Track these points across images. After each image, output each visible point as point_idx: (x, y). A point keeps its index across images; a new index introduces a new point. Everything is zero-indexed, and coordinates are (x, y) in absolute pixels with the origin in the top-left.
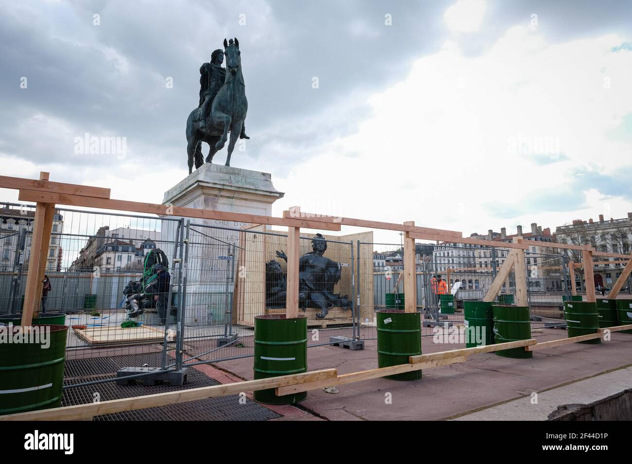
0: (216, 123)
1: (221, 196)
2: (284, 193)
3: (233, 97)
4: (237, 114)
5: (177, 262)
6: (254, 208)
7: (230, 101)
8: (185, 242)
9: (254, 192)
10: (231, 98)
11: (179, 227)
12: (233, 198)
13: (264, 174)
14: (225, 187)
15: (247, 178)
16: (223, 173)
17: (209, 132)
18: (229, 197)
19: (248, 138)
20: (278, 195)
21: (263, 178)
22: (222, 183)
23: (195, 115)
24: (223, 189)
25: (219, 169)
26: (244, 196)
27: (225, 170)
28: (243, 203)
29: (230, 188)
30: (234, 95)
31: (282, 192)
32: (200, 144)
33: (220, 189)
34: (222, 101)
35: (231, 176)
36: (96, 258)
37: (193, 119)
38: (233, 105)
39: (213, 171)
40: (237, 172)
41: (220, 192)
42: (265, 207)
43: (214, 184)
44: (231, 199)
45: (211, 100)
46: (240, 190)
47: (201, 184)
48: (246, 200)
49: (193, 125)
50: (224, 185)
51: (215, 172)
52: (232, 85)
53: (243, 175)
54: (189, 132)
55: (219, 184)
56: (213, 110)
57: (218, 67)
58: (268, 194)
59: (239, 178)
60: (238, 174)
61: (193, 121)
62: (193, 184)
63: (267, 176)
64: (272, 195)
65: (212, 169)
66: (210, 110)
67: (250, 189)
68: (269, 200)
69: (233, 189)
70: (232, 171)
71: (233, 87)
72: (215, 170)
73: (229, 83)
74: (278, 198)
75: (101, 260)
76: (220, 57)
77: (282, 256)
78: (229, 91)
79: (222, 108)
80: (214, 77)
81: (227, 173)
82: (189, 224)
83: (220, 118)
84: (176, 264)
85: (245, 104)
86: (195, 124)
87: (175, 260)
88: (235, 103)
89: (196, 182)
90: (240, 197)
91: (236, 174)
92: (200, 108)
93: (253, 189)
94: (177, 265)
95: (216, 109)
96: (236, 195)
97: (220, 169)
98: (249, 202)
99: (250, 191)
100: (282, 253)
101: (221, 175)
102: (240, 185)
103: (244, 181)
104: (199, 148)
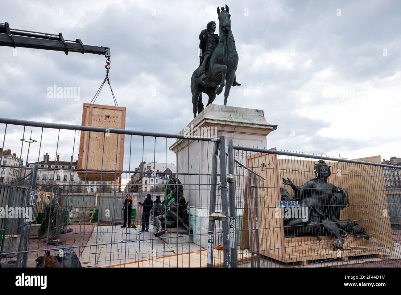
0: (214, 74)
1: (224, 131)
2: (277, 126)
3: (227, 52)
4: (231, 64)
5: (219, 219)
6: (251, 140)
7: (225, 55)
8: (230, 181)
9: (251, 126)
10: (225, 53)
11: (216, 153)
12: (233, 132)
13: (257, 111)
14: (227, 123)
15: (244, 115)
16: (224, 111)
17: (208, 83)
18: (230, 132)
19: (239, 85)
20: (271, 128)
21: (257, 114)
22: (224, 119)
23: (197, 72)
24: (226, 125)
25: (220, 108)
26: (242, 130)
27: (225, 109)
28: (242, 136)
29: (231, 124)
30: (228, 50)
31: (275, 125)
32: (201, 96)
33: (222, 125)
34: (218, 55)
35: (231, 113)
36: (139, 181)
37: (196, 76)
38: (227, 58)
39: (216, 110)
40: (234, 110)
41: (223, 128)
42: (261, 139)
43: (218, 120)
44: (232, 133)
45: (209, 58)
46: (240, 125)
47: (207, 121)
48: (244, 133)
49: (196, 81)
50: (226, 121)
51: (218, 111)
52: (225, 42)
53: (241, 112)
54: (193, 86)
55: (222, 121)
56: (211, 64)
57: (213, 33)
58: (263, 127)
59: (238, 115)
60: (236, 112)
61: (196, 78)
62: (201, 122)
63: (260, 113)
64: (267, 128)
65: (215, 109)
66: (209, 65)
67: (248, 123)
68: (264, 132)
69: (234, 124)
70: (231, 110)
71: (226, 44)
72: (218, 109)
73: (222, 41)
74: (271, 130)
75: (142, 182)
76: (213, 26)
77: (289, 183)
78: (223, 47)
79: (219, 61)
80: (210, 42)
81: (227, 112)
82: (233, 148)
83: (218, 68)
84: (217, 222)
85: (236, 57)
86: (197, 79)
87: (214, 215)
88: (229, 56)
89: (203, 120)
90: (239, 131)
91: (234, 112)
92: (201, 67)
93: (250, 124)
94: (218, 225)
95: (214, 63)
96: (236, 130)
97: (222, 109)
98: (247, 135)
99: (248, 125)
100: (288, 180)
101: (223, 113)
102: (239, 120)
103: (242, 118)
104: (201, 99)
